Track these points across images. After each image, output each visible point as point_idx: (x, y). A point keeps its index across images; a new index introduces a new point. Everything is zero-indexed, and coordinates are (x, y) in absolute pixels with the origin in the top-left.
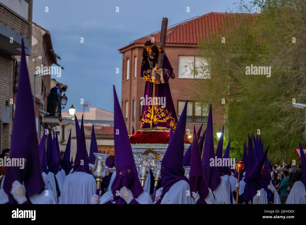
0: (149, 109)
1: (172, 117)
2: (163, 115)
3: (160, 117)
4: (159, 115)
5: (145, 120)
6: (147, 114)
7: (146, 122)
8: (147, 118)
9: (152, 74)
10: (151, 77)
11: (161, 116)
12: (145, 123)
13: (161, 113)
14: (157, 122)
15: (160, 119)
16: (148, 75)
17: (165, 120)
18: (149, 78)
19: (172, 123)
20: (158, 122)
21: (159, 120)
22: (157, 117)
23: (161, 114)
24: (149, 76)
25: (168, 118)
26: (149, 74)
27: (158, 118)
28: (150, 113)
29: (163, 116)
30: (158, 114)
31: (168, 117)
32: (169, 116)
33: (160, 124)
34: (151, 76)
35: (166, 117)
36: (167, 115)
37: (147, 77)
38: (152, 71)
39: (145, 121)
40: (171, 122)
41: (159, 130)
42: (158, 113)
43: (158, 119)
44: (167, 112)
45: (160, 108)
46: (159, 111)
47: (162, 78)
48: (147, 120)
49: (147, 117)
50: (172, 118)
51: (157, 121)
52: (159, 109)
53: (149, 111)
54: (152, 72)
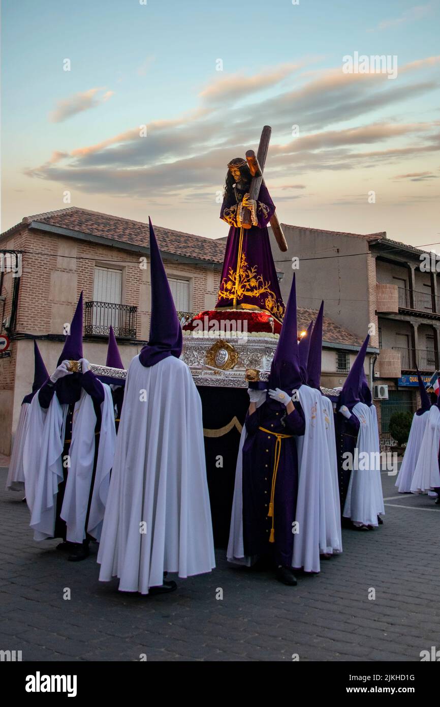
0: (230, 274)
1: (270, 290)
2: (254, 283)
3: (249, 287)
4: (247, 284)
5: (223, 293)
6: (226, 283)
7: (224, 296)
8: (227, 290)
9: (238, 212)
10: (235, 218)
11: (249, 284)
12: (222, 297)
13: (250, 279)
14: (242, 296)
15: (248, 290)
16: (231, 213)
17: (256, 293)
18: (233, 220)
19: (269, 301)
20: (244, 295)
21: (246, 291)
22: (244, 286)
23: (249, 282)
24: (232, 215)
25: (262, 291)
26: (233, 212)
27: (243, 289)
28: (232, 281)
29: (252, 285)
30: (245, 282)
31: (262, 288)
32: (266, 287)
33: (247, 300)
34: (236, 215)
35: (259, 289)
36: (260, 285)
37: (230, 218)
38: (239, 206)
39: (222, 295)
40: (268, 298)
41: (243, 309)
42: (244, 279)
43: (244, 291)
44: (262, 280)
45: (249, 272)
46: (247, 276)
47: (254, 217)
48: (225, 293)
49: (226, 287)
50: (271, 292)
51: (242, 294)
52: (247, 272)
53: (230, 277)
54: (238, 209)
